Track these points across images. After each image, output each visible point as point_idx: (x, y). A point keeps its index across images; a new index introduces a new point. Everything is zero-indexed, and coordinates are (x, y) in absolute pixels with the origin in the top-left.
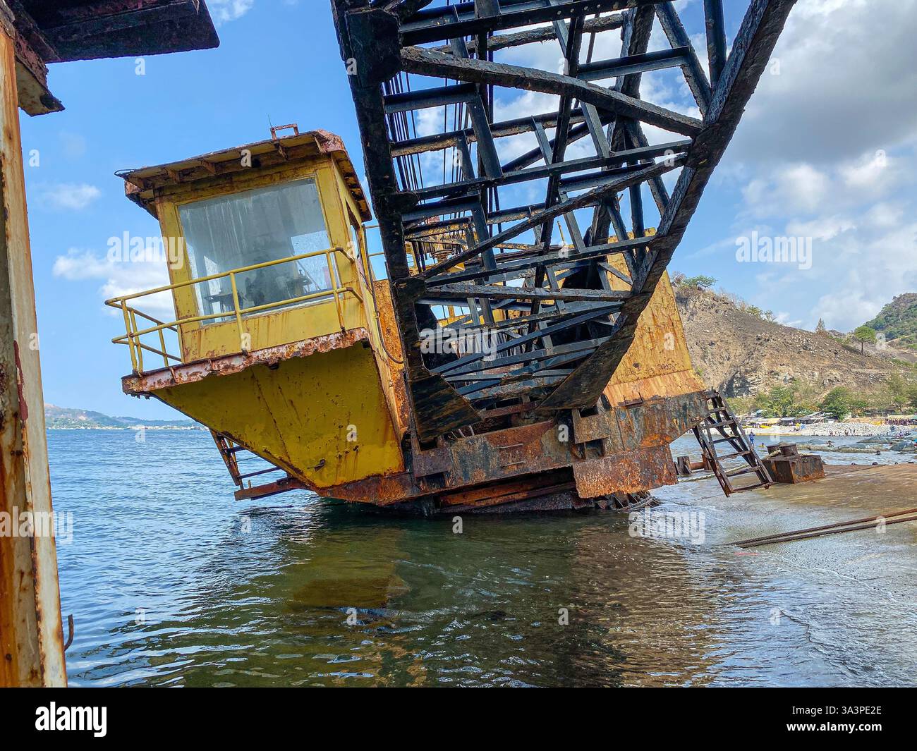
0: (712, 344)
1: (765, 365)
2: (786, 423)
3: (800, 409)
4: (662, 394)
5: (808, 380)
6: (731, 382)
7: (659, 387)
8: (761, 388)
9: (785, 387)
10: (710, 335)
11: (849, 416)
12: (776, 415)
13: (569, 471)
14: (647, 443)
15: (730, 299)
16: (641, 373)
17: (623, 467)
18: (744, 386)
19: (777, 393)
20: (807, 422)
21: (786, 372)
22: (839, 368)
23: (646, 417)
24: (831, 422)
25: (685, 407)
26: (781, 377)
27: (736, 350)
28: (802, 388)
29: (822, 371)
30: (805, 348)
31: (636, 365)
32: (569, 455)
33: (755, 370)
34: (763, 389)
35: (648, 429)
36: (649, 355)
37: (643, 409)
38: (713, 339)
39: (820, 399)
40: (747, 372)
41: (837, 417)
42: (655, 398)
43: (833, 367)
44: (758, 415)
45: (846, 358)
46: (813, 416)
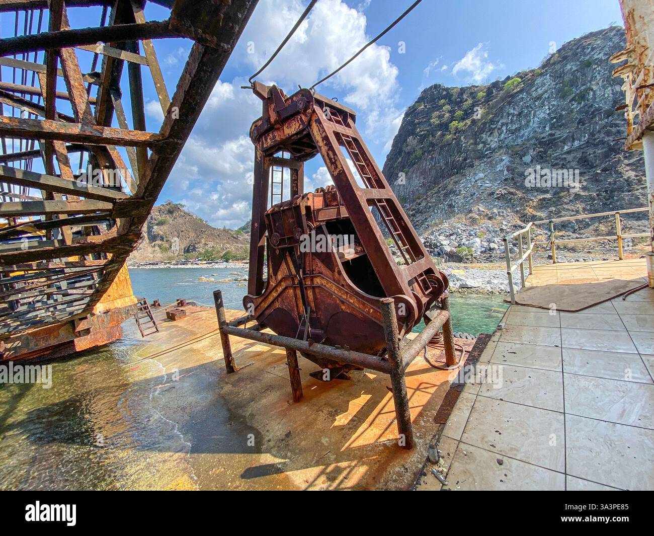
0: (182, 231)
1: (203, 241)
2: (209, 263)
3: (214, 258)
4: (119, 306)
5: (218, 247)
6: (189, 247)
7: (118, 303)
8: (201, 250)
9: (210, 249)
10: (182, 227)
11: (231, 261)
12: (205, 260)
13: (73, 342)
14: (111, 325)
15: (192, 214)
16: (112, 298)
17: (99, 336)
18: (194, 249)
19: (207, 251)
20: (217, 263)
21: (211, 244)
22: (229, 243)
23: (111, 316)
24: (225, 263)
25: (128, 310)
26: (209, 246)
27: (192, 235)
28: (216, 250)
29: (224, 244)
30: (218, 236)
31: (109, 296)
32: (73, 335)
33: (199, 243)
34: (202, 250)
35: (112, 320)
36: (115, 291)
37: (110, 313)
38: (183, 230)
39: (222, 254)
40: (196, 243)
41: (227, 261)
42: (116, 308)
43: (227, 243)
44: (199, 260)
45: (232, 240)
46: (218, 261)
